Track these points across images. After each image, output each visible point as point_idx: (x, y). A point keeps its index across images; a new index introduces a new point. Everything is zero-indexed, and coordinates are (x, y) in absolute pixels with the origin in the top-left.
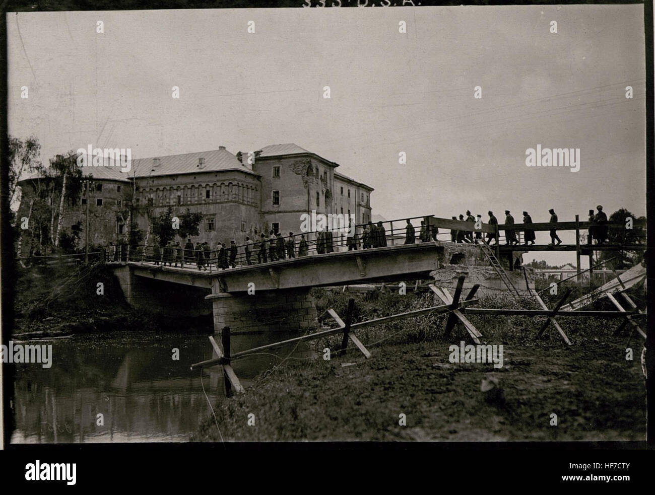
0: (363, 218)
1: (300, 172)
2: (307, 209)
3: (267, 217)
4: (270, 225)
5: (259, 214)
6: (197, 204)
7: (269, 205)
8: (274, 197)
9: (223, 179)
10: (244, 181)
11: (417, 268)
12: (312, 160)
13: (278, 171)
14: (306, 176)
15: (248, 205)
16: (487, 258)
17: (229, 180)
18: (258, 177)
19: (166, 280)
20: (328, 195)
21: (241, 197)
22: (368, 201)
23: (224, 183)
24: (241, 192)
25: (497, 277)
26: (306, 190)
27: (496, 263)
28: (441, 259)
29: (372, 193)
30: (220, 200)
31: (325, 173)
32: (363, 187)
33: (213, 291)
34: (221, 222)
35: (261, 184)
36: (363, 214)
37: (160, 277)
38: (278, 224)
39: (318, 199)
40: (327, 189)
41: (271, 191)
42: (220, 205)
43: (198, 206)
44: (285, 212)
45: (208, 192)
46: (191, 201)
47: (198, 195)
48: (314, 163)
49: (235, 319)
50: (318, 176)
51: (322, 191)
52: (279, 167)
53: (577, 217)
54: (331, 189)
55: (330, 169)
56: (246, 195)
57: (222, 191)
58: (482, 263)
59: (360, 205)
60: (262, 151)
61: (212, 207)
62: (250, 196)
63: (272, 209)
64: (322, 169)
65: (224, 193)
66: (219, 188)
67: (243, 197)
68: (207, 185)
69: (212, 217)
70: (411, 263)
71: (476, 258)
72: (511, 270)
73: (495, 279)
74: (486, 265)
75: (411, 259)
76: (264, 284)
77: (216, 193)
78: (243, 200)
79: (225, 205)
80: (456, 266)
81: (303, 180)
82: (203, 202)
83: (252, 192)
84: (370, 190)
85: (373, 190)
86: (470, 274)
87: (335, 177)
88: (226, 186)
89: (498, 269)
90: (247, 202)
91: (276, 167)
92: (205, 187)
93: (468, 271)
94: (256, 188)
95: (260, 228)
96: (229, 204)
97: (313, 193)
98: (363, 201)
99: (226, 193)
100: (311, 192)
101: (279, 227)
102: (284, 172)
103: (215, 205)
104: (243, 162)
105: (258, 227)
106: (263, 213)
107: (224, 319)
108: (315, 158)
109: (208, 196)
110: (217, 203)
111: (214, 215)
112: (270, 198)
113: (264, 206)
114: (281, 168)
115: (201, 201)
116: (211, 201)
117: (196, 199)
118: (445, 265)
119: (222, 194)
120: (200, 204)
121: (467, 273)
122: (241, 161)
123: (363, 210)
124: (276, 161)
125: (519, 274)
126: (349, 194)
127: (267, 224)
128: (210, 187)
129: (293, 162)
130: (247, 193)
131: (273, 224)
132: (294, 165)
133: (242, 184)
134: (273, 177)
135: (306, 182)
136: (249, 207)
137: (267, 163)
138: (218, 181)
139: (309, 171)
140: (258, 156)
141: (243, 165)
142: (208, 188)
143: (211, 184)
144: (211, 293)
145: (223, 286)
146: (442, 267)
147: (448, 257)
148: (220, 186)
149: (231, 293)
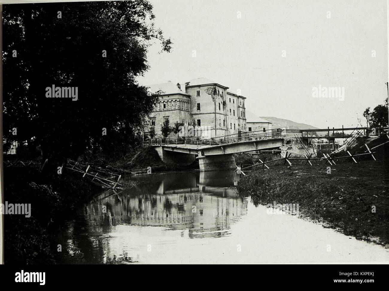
0: (241, 114)
1: (210, 93)
2: (215, 112)
3: (194, 116)
4: (195, 121)
5: (190, 115)
6: (159, 111)
7: (195, 110)
8: (197, 106)
9: (172, 98)
10: (183, 99)
11: (275, 146)
12: (216, 87)
13: (199, 93)
14: (213, 95)
15: (185, 111)
16: (298, 142)
17: (175, 99)
18: (189, 96)
19: (178, 151)
20: (224, 103)
21: (181, 107)
22: (244, 104)
23: (172, 101)
24: (181, 105)
25: (302, 148)
26: (214, 103)
27: (302, 143)
28: (283, 143)
29: (245, 100)
30: (171, 109)
31: (223, 93)
32: (241, 97)
33: (199, 156)
34: (172, 120)
35: (191, 100)
36: (241, 112)
37: (175, 151)
38: (200, 120)
39: (220, 106)
40: (224, 101)
41: (196, 103)
42: (171, 112)
43: (160, 112)
44: (203, 114)
45: (165, 105)
46: (156, 110)
47: (160, 107)
48: (217, 88)
49: (207, 165)
50: (219, 95)
51: (222, 102)
52: (199, 91)
53: (328, 127)
54: (225, 100)
55: (225, 90)
56: (183, 106)
57: (172, 105)
58: (297, 143)
59: (239, 107)
60: (190, 82)
61: (167, 112)
62: (185, 106)
63: (197, 112)
64: (221, 90)
65: (173, 105)
66: (170, 103)
67: (182, 107)
68: (164, 101)
69: (167, 117)
70: (273, 144)
71: (295, 142)
72: (308, 145)
73: (302, 149)
74: (299, 144)
75: (273, 143)
76: (219, 152)
77: (169, 105)
78: (182, 109)
79: (173, 111)
80: (288, 145)
81: (212, 97)
82: (162, 110)
83: (186, 104)
84: (244, 98)
85: (246, 98)
86: (293, 148)
87: (227, 94)
88: (174, 102)
89: (302, 145)
90: (184, 109)
91: (198, 91)
92: (163, 103)
93: (292, 146)
94: (188, 102)
95: (191, 122)
96: (175, 111)
97: (217, 104)
98: (241, 105)
99: (174, 105)
100: (216, 103)
101: (201, 121)
102: (202, 93)
103: (168, 111)
104: (181, 88)
105: (190, 122)
106: (192, 115)
107: (204, 166)
108: (218, 86)
109: (165, 107)
110: (169, 111)
111: (169, 116)
112: (196, 107)
113: (193, 111)
114: (200, 92)
115: (161, 109)
116: (166, 110)
117: (159, 108)
118: (284, 145)
119: (172, 106)
120: (161, 111)
121: (292, 147)
122: (180, 88)
123: (241, 109)
124: (198, 88)
125: (311, 147)
126: (234, 101)
127: (194, 120)
128: (166, 102)
129: (207, 88)
130: (184, 105)
131: (197, 120)
132: (207, 90)
133: (182, 101)
134: (197, 96)
135: (214, 99)
136: (185, 112)
137: (193, 89)
138: (169, 99)
139: (215, 92)
140: (188, 86)
141: (181, 90)
142: (165, 103)
143: (166, 101)
144: (198, 156)
145: (202, 154)
146: (283, 146)
147: (285, 142)
148: (171, 102)
149: (205, 156)
